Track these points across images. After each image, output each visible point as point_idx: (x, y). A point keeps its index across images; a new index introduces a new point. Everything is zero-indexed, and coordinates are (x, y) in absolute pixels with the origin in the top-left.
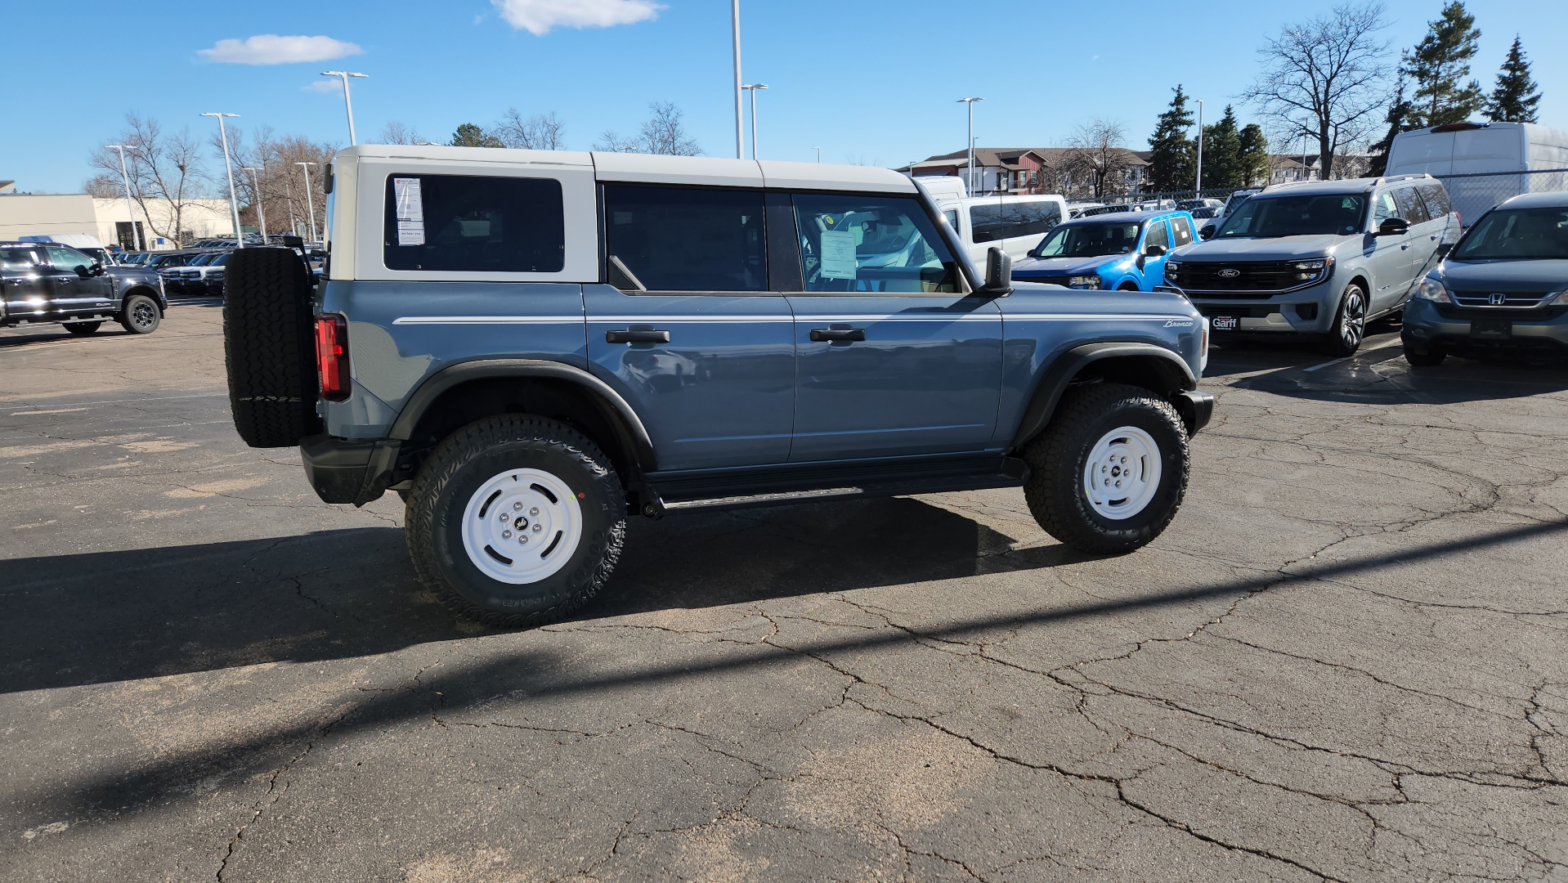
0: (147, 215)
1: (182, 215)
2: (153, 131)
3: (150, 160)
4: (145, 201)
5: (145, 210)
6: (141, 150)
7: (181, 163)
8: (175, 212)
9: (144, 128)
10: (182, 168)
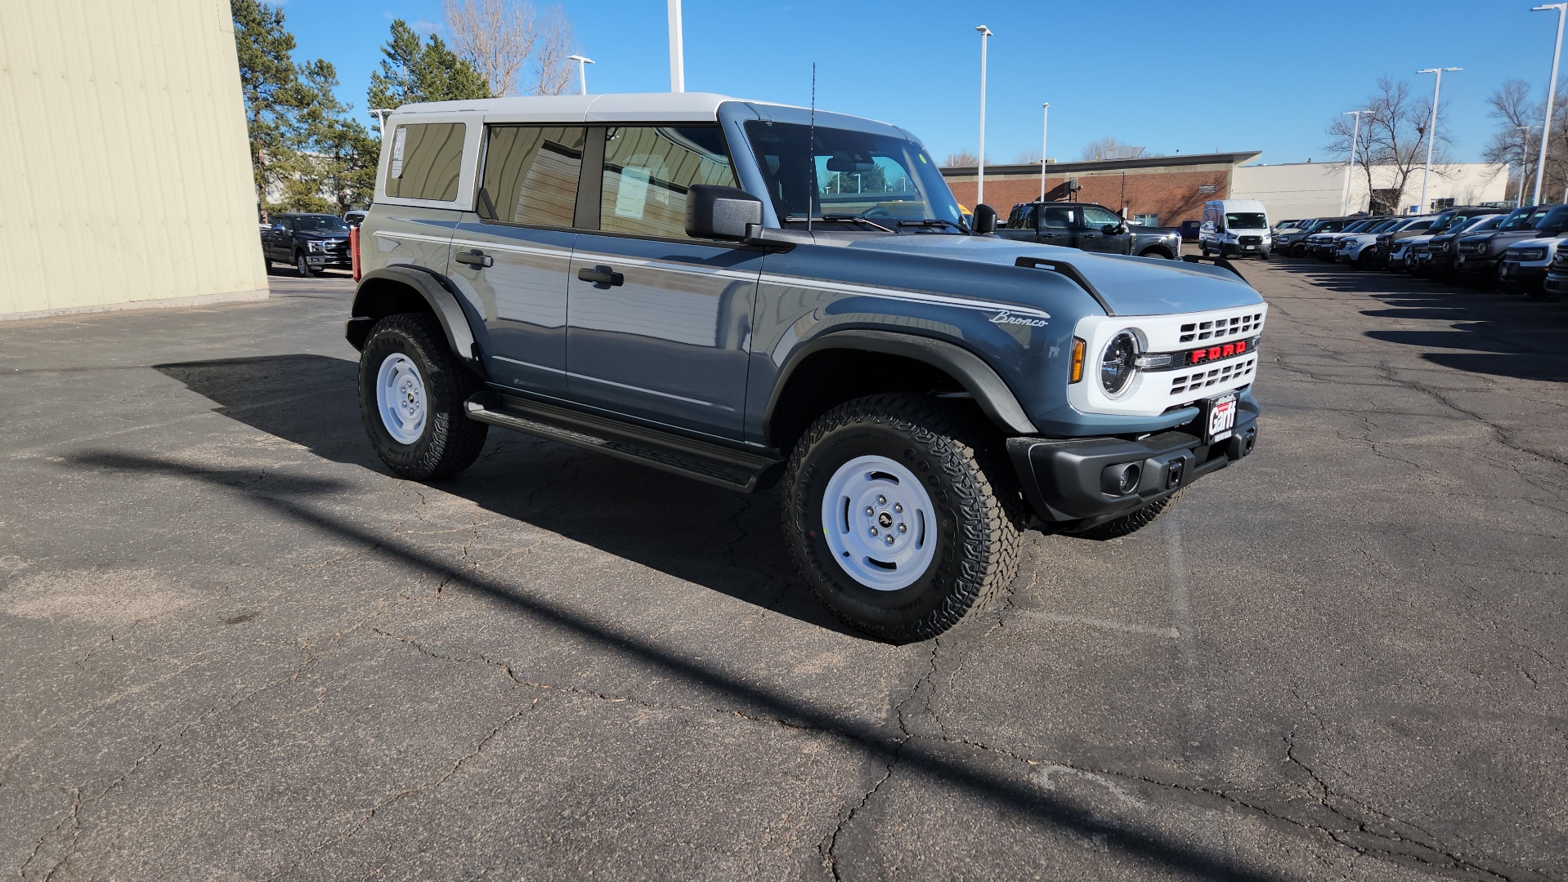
0: (1369, 181)
1: (1408, 181)
2: (1402, 92)
3: (1391, 124)
4: (1372, 169)
5: (1369, 175)
6: (1383, 115)
7: (1422, 126)
8: (1400, 177)
9: (1394, 92)
10: (1421, 131)
